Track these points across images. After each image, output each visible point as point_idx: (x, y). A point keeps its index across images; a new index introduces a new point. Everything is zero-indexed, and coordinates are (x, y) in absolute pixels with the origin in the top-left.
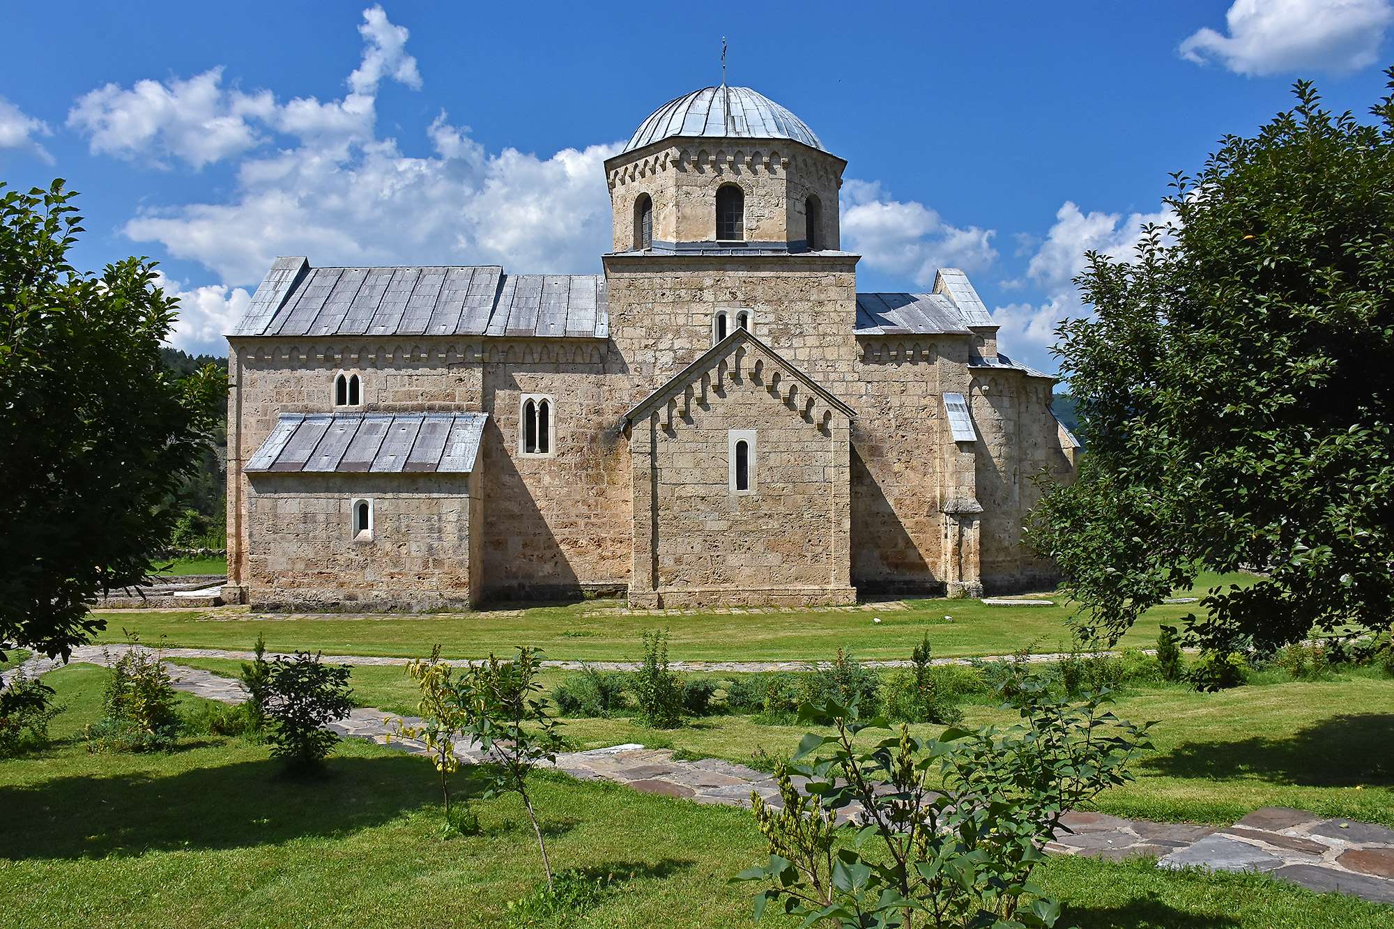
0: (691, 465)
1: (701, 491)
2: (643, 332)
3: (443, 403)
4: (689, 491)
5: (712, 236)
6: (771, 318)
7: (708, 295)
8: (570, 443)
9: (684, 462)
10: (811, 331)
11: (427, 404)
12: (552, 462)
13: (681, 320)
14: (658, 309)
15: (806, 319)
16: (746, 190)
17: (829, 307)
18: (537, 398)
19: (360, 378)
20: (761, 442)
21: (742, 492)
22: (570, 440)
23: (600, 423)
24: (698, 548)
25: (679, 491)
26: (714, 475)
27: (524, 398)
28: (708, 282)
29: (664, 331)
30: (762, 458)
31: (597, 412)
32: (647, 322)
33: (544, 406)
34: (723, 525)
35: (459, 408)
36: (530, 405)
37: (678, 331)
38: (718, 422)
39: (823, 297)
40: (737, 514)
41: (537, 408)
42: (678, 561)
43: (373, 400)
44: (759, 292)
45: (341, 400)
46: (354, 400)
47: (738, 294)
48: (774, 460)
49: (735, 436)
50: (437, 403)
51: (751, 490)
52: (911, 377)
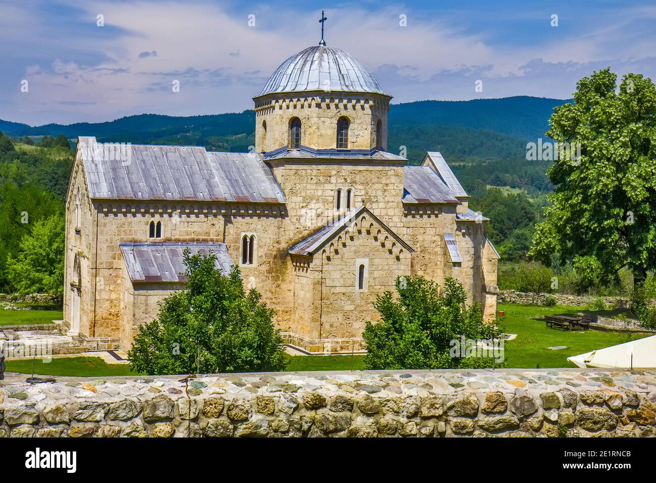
0: (339, 277)
1: (343, 290)
2: (300, 199)
3: (204, 237)
4: (338, 290)
5: (334, 146)
6: (363, 192)
7: (333, 180)
8: (264, 259)
9: (336, 275)
10: (382, 200)
11: (196, 238)
12: (255, 269)
13: (320, 193)
14: (309, 186)
15: (380, 193)
16: (352, 121)
17: (391, 187)
18: (249, 235)
19: (162, 223)
20: (371, 265)
21: (361, 291)
22: (264, 257)
23: (279, 249)
24: (341, 319)
25: (333, 290)
26: (349, 282)
27: (243, 234)
28: (334, 173)
29: (312, 199)
30: (371, 273)
31: (278, 242)
32: (303, 194)
33: (252, 239)
34: (352, 307)
35: (212, 240)
36: (245, 238)
37: (318, 199)
38: (352, 255)
39: (388, 181)
40: (358, 302)
41: (248, 240)
42: (331, 326)
43: (168, 235)
44: (358, 178)
45: (152, 235)
46: (159, 235)
47: (348, 179)
48: (376, 274)
49: (359, 262)
50: (201, 237)
51: (365, 289)
52: (428, 225)
